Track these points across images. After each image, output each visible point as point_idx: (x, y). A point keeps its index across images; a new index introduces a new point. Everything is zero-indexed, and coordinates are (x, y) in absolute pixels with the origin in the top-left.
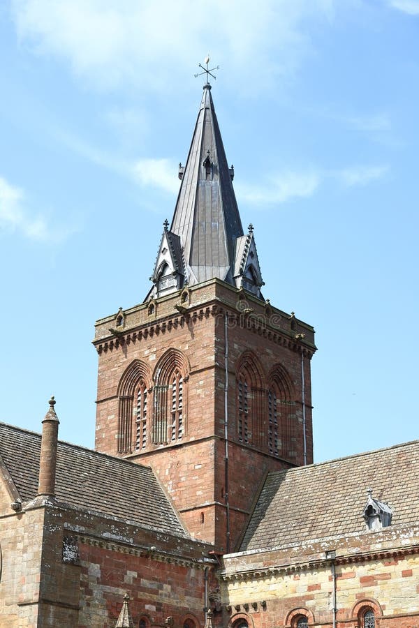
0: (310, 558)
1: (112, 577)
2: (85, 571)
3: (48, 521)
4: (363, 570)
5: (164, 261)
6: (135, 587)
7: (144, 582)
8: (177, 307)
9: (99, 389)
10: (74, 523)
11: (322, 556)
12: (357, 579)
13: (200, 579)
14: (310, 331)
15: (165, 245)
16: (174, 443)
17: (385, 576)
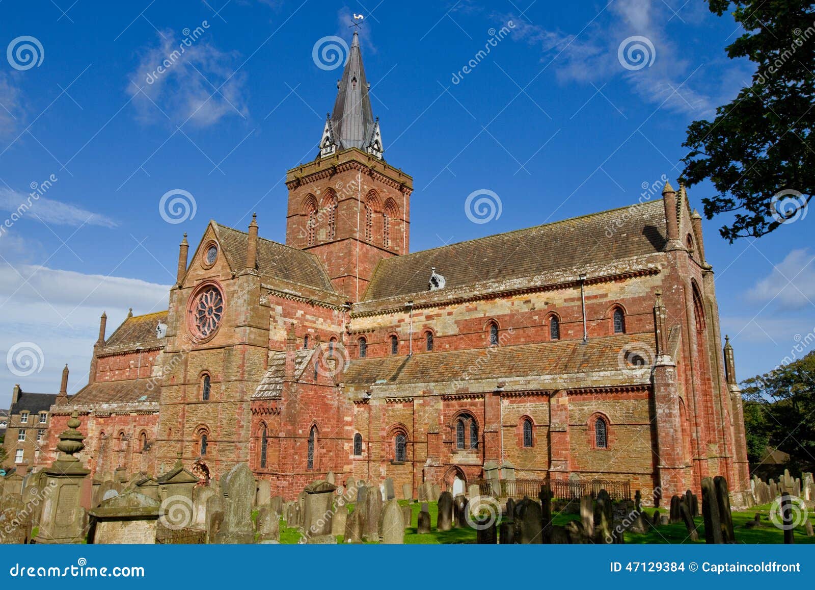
0: (399, 305)
1: (289, 313)
2: (273, 310)
3: (251, 282)
4: (427, 311)
6: (302, 319)
7: (308, 317)
9: (288, 210)
10: (266, 284)
11: (406, 304)
12: (424, 316)
13: (340, 316)
17: (439, 315)
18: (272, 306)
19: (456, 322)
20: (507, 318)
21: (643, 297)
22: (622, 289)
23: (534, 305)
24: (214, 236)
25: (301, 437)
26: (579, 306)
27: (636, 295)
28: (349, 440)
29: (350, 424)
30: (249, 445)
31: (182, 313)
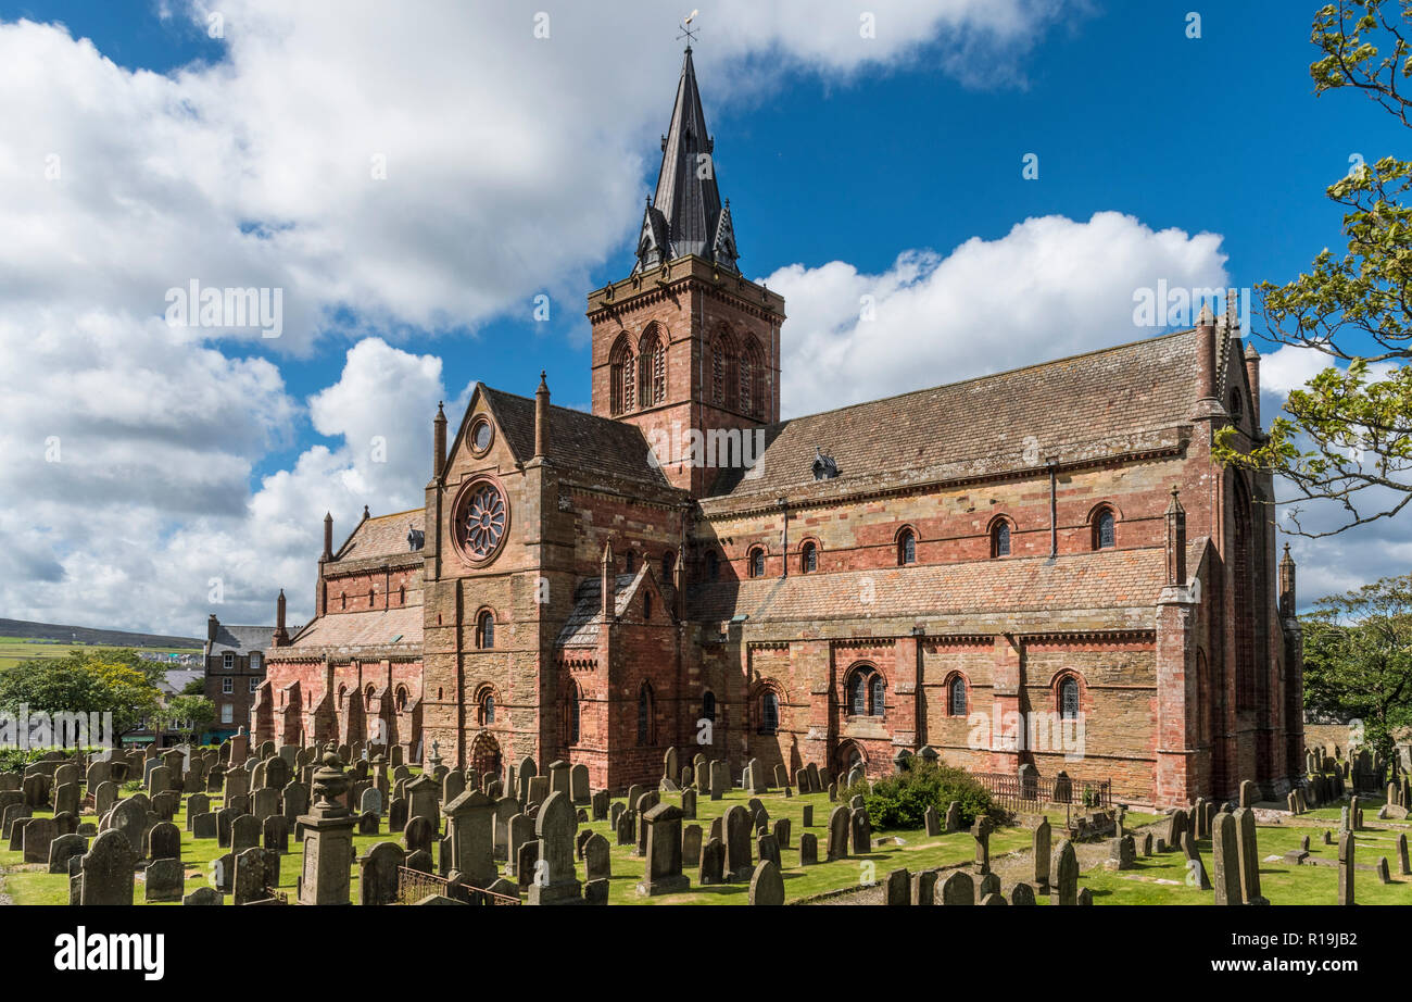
0: (767, 503)
1: (602, 520)
2: (579, 516)
3: (545, 477)
4: (810, 513)
5: (647, 236)
6: (623, 527)
7: (630, 523)
8: (657, 282)
9: (593, 357)
10: (568, 478)
11: (776, 502)
12: (804, 521)
13: (678, 519)
14: (780, 300)
15: (648, 220)
16: (657, 405)
17: (827, 519)
18: (577, 510)
19: (853, 529)
20: (930, 524)
21: (1150, 492)
22: (1116, 479)
23: (973, 504)
24: (484, 408)
25: (628, 699)
26: (1043, 506)
27: (1138, 490)
28: (696, 700)
29: (697, 678)
30: (555, 711)
31: (446, 522)
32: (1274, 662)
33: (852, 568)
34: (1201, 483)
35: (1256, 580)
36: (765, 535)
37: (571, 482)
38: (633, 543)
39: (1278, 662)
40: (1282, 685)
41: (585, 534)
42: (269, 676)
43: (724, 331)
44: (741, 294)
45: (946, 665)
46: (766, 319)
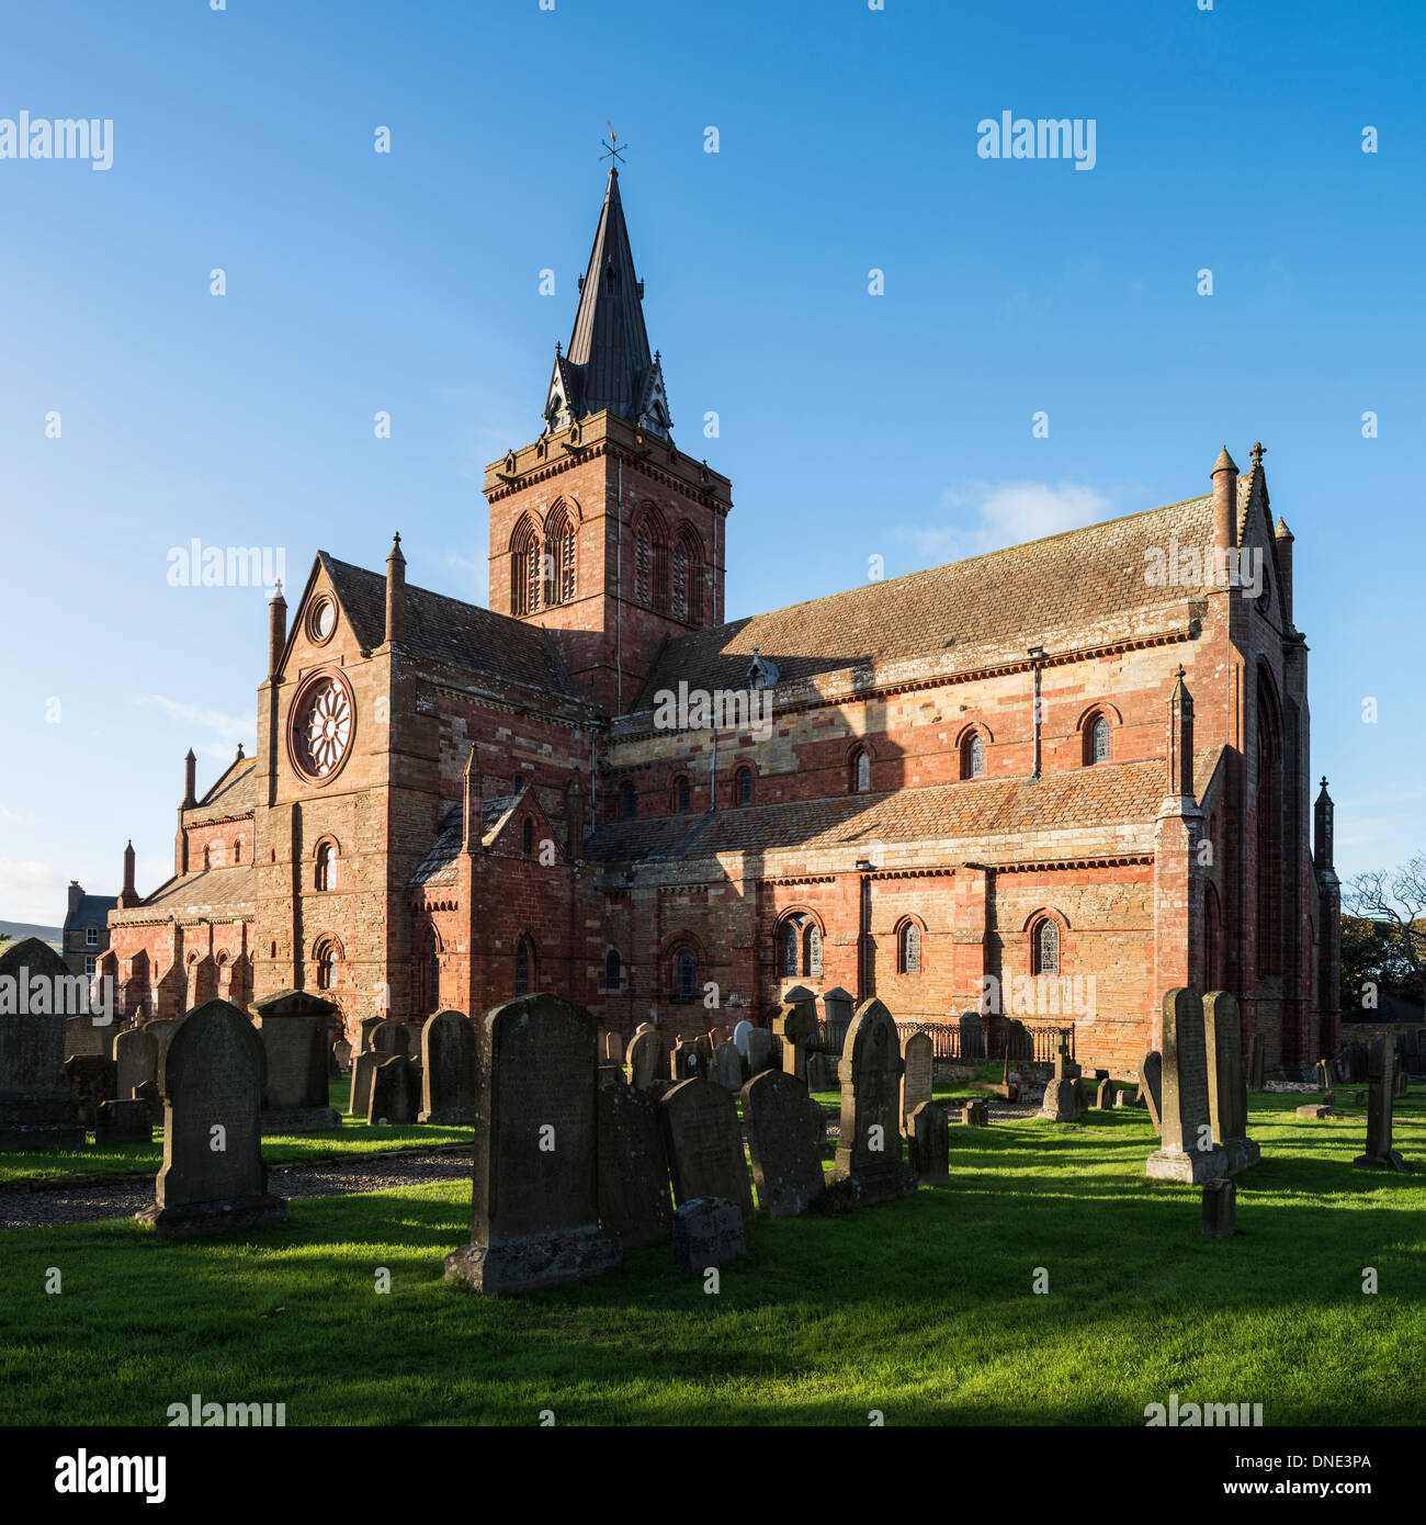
1: (480, 732)
2: (448, 724)
3: (397, 668)
5: (556, 394)
6: (509, 745)
7: (520, 740)
8: (564, 445)
9: (492, 545)
10: (431, 674)
12: (737, 740)
13: (587, 741)
14: (727, 484)
15: (558, 374)
16: (567, 602)
18: (444, 717)
19: (795, 749)
20: (889, 739)
21: (1154, 689)
23: (939, 712)
24: (325, 585)
25: (499, 953)
26: (1027, 713)
27: (1140, 687)
28: (596, 961)
29: (597, 933)
30: (409, 968)
31: (282, 731)
32: (1305, 916)
33: (794, 798)
34: (1217, 676)
35: (1285, 813)
36: (692, 759)
37: (436, 679)
38: (524, 765)
39: (1310, 917)
40: (1315, 950)
41: (455, 747)
42: (112, 945)
43: (651, 514)
44: (672, 468)
45: (896, 908)
46: (706, 504)
